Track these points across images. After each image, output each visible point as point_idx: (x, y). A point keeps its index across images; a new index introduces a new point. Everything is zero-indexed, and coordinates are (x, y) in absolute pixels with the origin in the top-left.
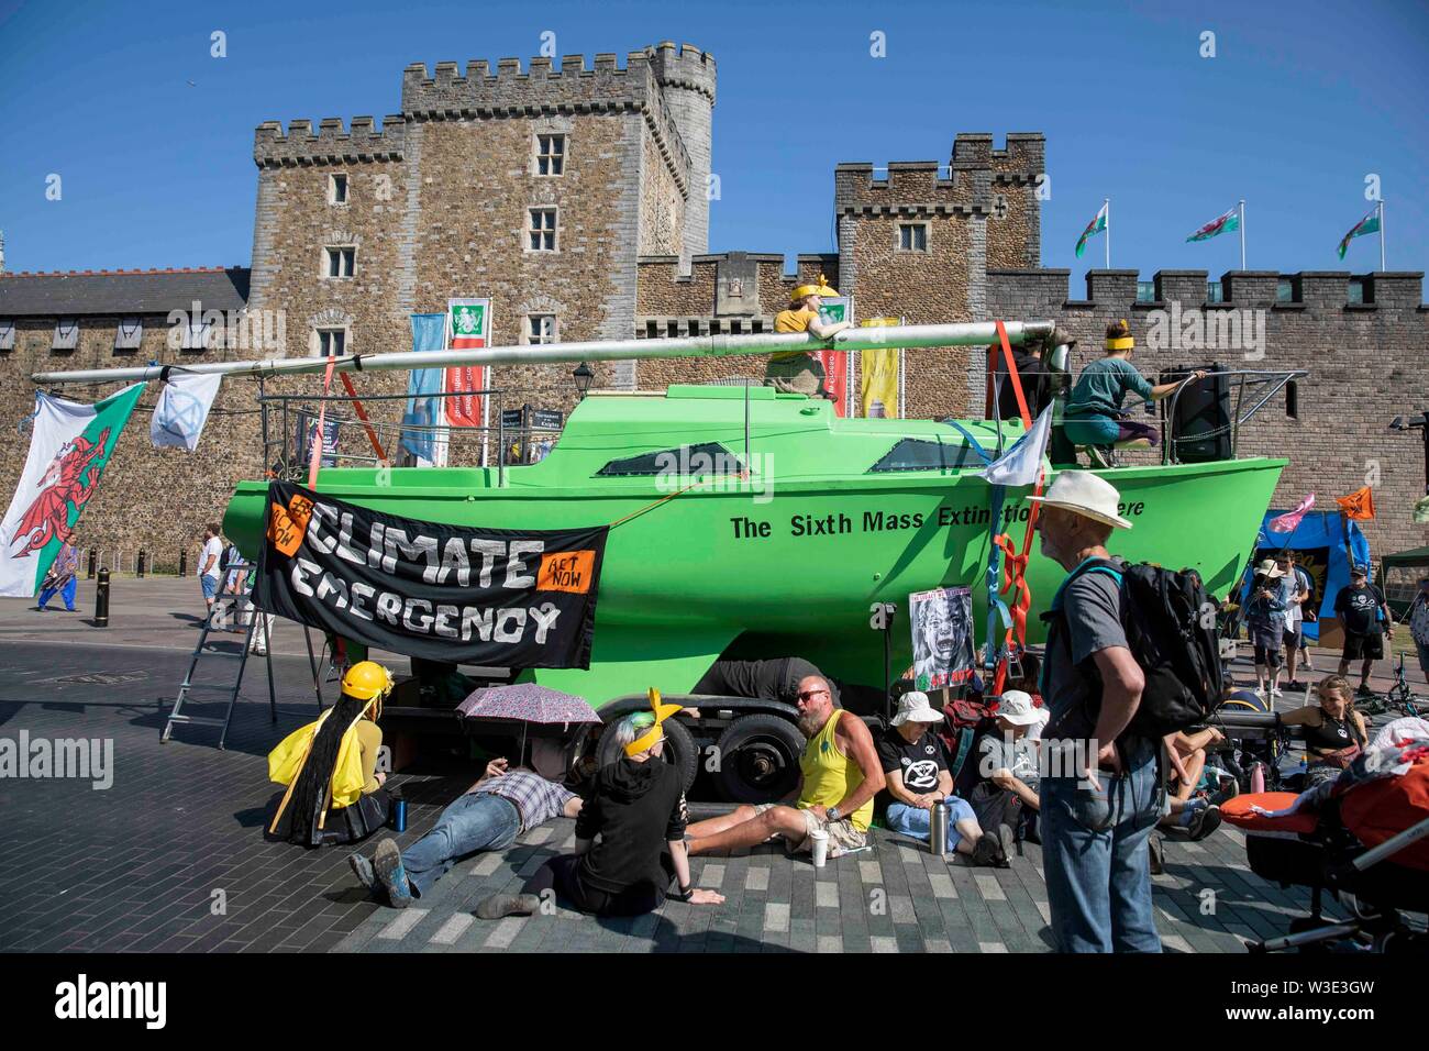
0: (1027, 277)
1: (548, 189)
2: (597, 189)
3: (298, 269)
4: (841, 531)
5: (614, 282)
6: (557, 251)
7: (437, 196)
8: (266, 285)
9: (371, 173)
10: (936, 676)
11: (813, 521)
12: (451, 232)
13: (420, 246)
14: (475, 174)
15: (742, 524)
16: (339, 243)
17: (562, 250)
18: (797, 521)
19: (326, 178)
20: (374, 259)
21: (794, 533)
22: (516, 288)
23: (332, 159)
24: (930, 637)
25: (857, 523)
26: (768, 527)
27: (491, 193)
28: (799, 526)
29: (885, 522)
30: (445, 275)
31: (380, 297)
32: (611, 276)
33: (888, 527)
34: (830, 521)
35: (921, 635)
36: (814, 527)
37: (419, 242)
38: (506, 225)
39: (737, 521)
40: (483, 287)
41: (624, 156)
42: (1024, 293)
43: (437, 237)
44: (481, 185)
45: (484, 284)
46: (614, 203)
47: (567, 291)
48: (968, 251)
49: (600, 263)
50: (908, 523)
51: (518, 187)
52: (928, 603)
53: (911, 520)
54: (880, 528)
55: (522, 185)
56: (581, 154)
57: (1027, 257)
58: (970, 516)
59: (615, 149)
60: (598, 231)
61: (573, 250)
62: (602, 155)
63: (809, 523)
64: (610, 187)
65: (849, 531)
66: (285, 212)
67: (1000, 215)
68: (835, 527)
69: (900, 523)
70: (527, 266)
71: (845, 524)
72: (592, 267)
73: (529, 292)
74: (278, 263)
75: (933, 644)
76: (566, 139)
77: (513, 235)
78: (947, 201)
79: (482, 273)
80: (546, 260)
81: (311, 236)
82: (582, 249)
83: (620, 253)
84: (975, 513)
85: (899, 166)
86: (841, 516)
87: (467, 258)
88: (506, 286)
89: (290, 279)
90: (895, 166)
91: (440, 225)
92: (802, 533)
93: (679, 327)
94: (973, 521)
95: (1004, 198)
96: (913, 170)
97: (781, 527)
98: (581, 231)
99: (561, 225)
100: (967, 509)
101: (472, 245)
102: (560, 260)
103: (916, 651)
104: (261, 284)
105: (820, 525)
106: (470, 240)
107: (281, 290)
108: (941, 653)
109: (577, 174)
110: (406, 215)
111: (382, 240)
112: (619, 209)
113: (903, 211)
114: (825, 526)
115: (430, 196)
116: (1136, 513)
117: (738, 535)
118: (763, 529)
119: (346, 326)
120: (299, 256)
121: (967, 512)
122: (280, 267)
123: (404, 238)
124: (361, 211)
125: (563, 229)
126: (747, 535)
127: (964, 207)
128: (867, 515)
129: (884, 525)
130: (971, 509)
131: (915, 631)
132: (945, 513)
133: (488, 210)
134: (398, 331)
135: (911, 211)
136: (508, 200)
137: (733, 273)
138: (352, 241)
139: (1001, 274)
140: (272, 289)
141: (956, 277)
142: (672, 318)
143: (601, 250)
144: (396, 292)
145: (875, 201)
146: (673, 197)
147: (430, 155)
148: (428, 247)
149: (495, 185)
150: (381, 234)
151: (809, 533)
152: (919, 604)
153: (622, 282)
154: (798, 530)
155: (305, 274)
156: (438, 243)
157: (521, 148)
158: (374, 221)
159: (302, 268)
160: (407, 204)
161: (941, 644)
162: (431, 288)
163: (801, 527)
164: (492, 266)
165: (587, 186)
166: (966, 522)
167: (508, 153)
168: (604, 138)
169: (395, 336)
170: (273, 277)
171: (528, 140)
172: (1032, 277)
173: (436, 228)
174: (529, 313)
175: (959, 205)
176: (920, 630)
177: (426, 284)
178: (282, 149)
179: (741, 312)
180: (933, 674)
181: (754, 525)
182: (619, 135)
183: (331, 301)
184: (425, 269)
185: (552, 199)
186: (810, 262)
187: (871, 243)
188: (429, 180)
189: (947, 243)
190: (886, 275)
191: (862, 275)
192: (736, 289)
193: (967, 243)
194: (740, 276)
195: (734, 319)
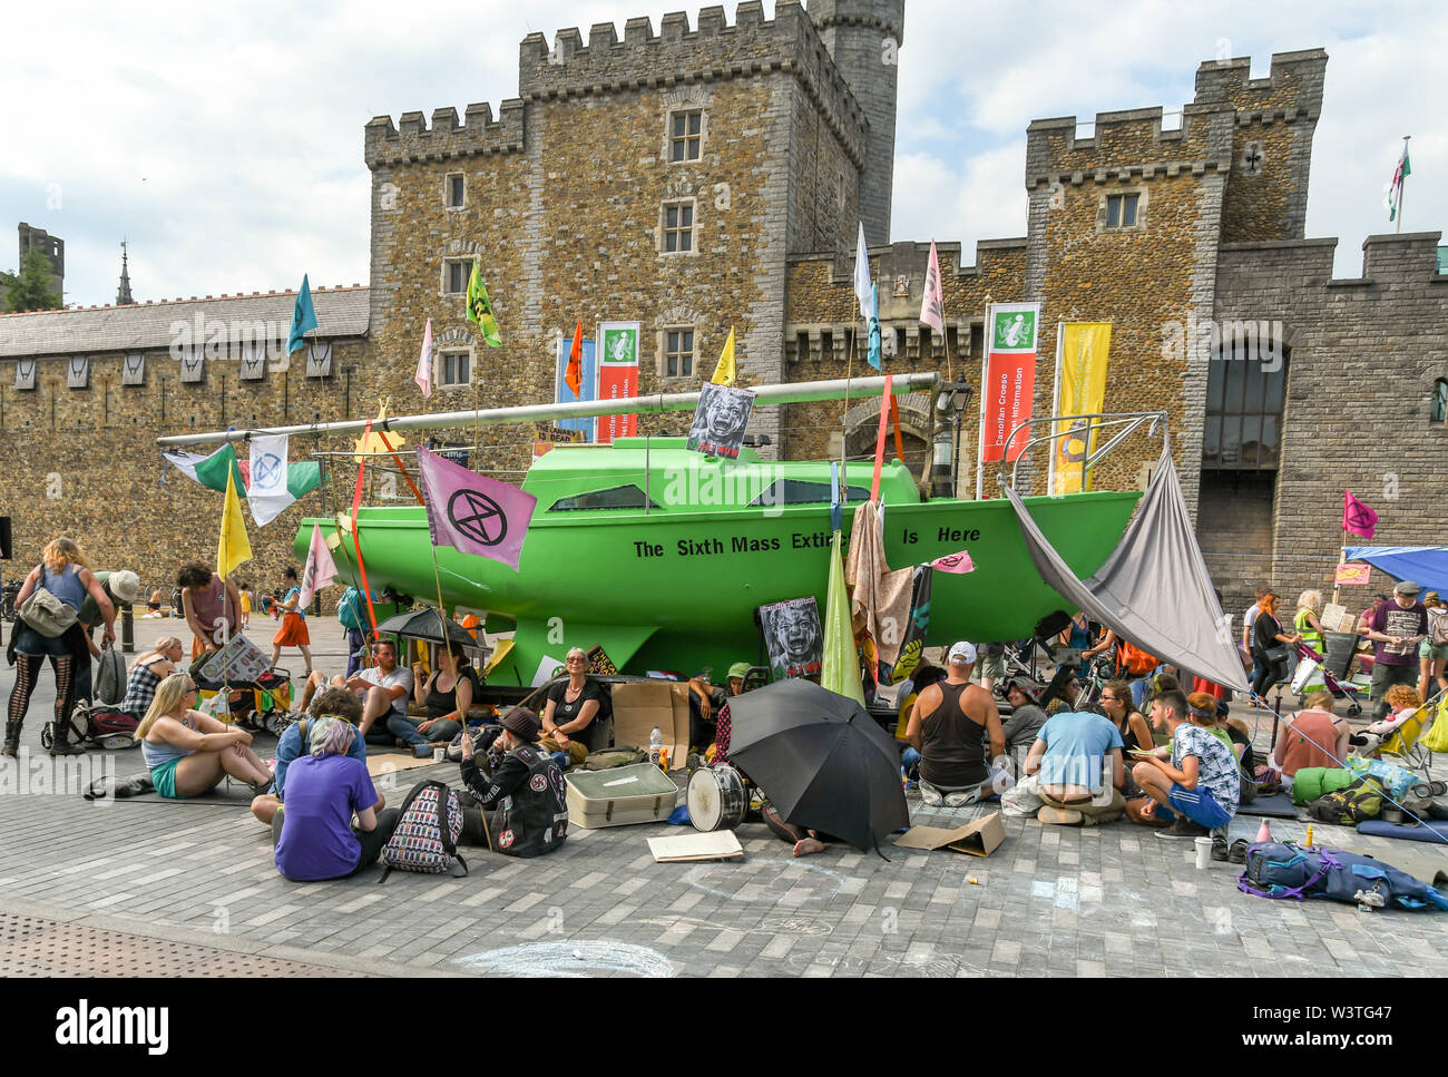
0: (1274, 253)
1: (684, 179)
2: (740, 175)
3: (419, 285)
4: (716, 552)
5: (761, 287)
6: (694, 252)
7: (562, 194)
8: (386, 305)
9: (490, 171)
10: (791, 668)
11: (694, 544)
12: (578, 236)
13: (546, 253)
14: (601, 166)
15: (642, 546)
16: (459, 254)
17: (701, 250)
18: (682, 544)
19: (442, 179)
20: (496, 271)
21: (680, 553)
22: (651, 298)
23: (446, 157)
24: (782, 637)
25: (728, 545)
26: (661, 549)
27: (622, 186)
28: (684, 548)
29: (749, 545)
30: (573, 286)
31: (507, 314)
32: (756, 279)
33: (753, 550)
34: (707, 544)
35: (774, 638)
36: (695, 549)
37: (543, 249)
38: (639, 224)
39: (638, 544)
40: (615, 298)
41: (771, 132)
42: (1268, 274)
43: (563, 242)
44: (610, 177)
45: (616, 295)
46: (760, 190)
47: (707, 299)
48: (1196, 223)
49: (744, 264)
50: (767, 545)
51: (651, 178)
52: (777, 613)
53: (770, 543)
54: (746, 550)
55: (656, 174)
56: (722, 133)
57: (1285, 225)
58: (819, 541)
59: (761, 123)
60: (741, 227)
61: (714, 250)
62: (746, 133)
63: (691, 546)
64: (755, 171)
65: (722, 552)
66: (401, 221)
67: (1253, 168)
68: (711, 548)
69: (761, 546)
70: (663, 272)
71: (718, 546)
72: (734, 270)
73: (665, 303)
74: (397, 280)
75: (786, 644)
76: (704, 114)
77: (647, 235)
78: (1171, 159)
79: (614, 283)
80: (684, 264)
81: (430, 247)
82: (722, 249)
83: (767, 251)
84: (822, 539)
85: (1110, 119)
86: (715, 540)
87: (597, 265)
88: (640, 296)
89: (411, 297)
90: (1105, 119)
91: (566, 227)
92: (686, 553)
93: (835, 336)
94: (822, 545)
95: (1260, 146)
96: (1128, 122)
97: (671, 549)
98: (723, 227)
99: (699, 221)
100: (815, 535)
101: (602, 250)
102: (699, 262)
103: (771, 649)
104: (381, 305)
105: (699, 547)
106: (600, 244)
107: (403, 310)
108: (794, 650)
109: (717, 158)
110: (527, 218)
111: (504, 249)
112: (767, 198)
113: (1111, 176)
114: (703, 548)
115: (555, 194)
116: (972, 538)
117: (639, 555)
118: (657, 550)
119: (470, 349)
120: (418, 271)
121: (815, 537)
122: (400, 284)
123: (529, 245)
124: (481, 217)
125: (702, 226)
126: (646, 555)
127: (1194, 165)
128: (734, 539)
129: (749, 547)
130: (819, 535)
131: (767, 634)
132: (796, 538)
133: (618, 207)
134: (525, 352)
135: (1122, 176)
136: (640, 194)
137: (898, 269)
138: (473, 252)
139: (1238, 250)
140: (392, 310)
141: (1179, 259)
142: (826, 326)
143: (744, 249)
144: (522, 307)
145: (1075, 167)
146: (839, 173)
147: (552, 145)
148: (554, 254)
149: (626, 177)
150: (503, 242)
151: (692, 553)
152: (769, 613)
153: (769, 286)
154: (683, 551)
155: (427, 291)
156: (565, 250)
157: (651, 130)
158: (495, 227)
159: (422, 284)
160: (530, 205)
161: (792, 643)
162: (559, 301)
163: (686, 549)
164: (624, 272)
165: (729, 172)
166: (816, 545)
167: (640, 138)
168: (748, 111)
169: (522, 357)
170: (393, 296)
171: (661, 119)
172: (1282, 252)
173: (562, 231)
174: (665, 326)
175: (1187, 164)
176: (773, 634)
177: (553, 297)
178: (394, 148)
179: (906, 315)
180: (787, 667)
181: (651, 547)
182: (766, 105)
183: (456, 320)
184: (552, 280)
185: (689, 190)
186: (991, 250)
187: (1069, 222)
188: (553, 176)
189: (1170, 215)
190: (1086, 262)
191: (1054, 264)
192: (901, 289)
193: (1195, 216)
194: (905, 271)
195: (898, 323)
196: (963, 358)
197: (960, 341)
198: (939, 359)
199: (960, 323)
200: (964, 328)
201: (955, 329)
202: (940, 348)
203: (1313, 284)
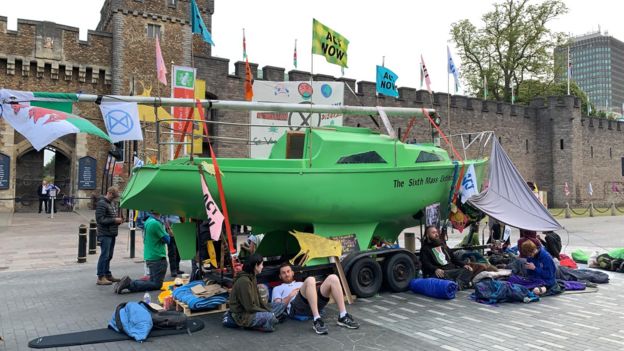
0: (211, 60)
11: (414, 181)
15: (397, 182)
18: (411, 181)
24: (430, 221)
25: (424, 181)
28: (412, 183)
29: (430, 181)
34: (419, 180)
35: (428, 221)
36: (415, 183)
39: (395, 181)
48: (183, 43)
52: (430, 210)
53: (436, 180)
57: (205, 50)
58: (447, 179)
65: (422, 184)
68: (419, 183)
69: (433, 181)
78: (172, 15)
84: (448, 177)
93: (9, 61)
113: (149, 16)
126: (397, 186)
127: (181, 20)
128: (427, 178)
132: (442, 177)
135: (154, 17)
137: (46, 34)
141: (177, 55)
142: (3, 55)
152: (428, 210)
154: (410, 184)
166: (446, 181)
172: (213, 61)
175: (179, 19)
176: (428, 219)
179: (51, 58)
181: (400, 182)
186: (95, 35)
187: (132, 30)
189: (172, 37)
190: (140, 49)
191: (127, 47)
192: (49, 44)
193: (182, 39)
194: (51, 36)
195: (47, 61)
196: (81, 83)
197: (80, 75)
198: (68, 81)
199: (80, 66)
200: (82, 69)
201: (78, 69)
202: (69, 76)
203: (223, 75)
